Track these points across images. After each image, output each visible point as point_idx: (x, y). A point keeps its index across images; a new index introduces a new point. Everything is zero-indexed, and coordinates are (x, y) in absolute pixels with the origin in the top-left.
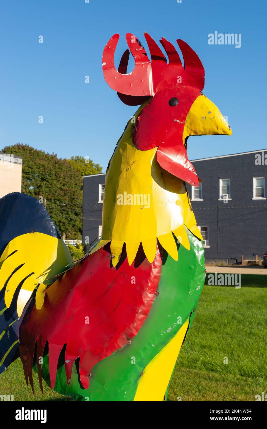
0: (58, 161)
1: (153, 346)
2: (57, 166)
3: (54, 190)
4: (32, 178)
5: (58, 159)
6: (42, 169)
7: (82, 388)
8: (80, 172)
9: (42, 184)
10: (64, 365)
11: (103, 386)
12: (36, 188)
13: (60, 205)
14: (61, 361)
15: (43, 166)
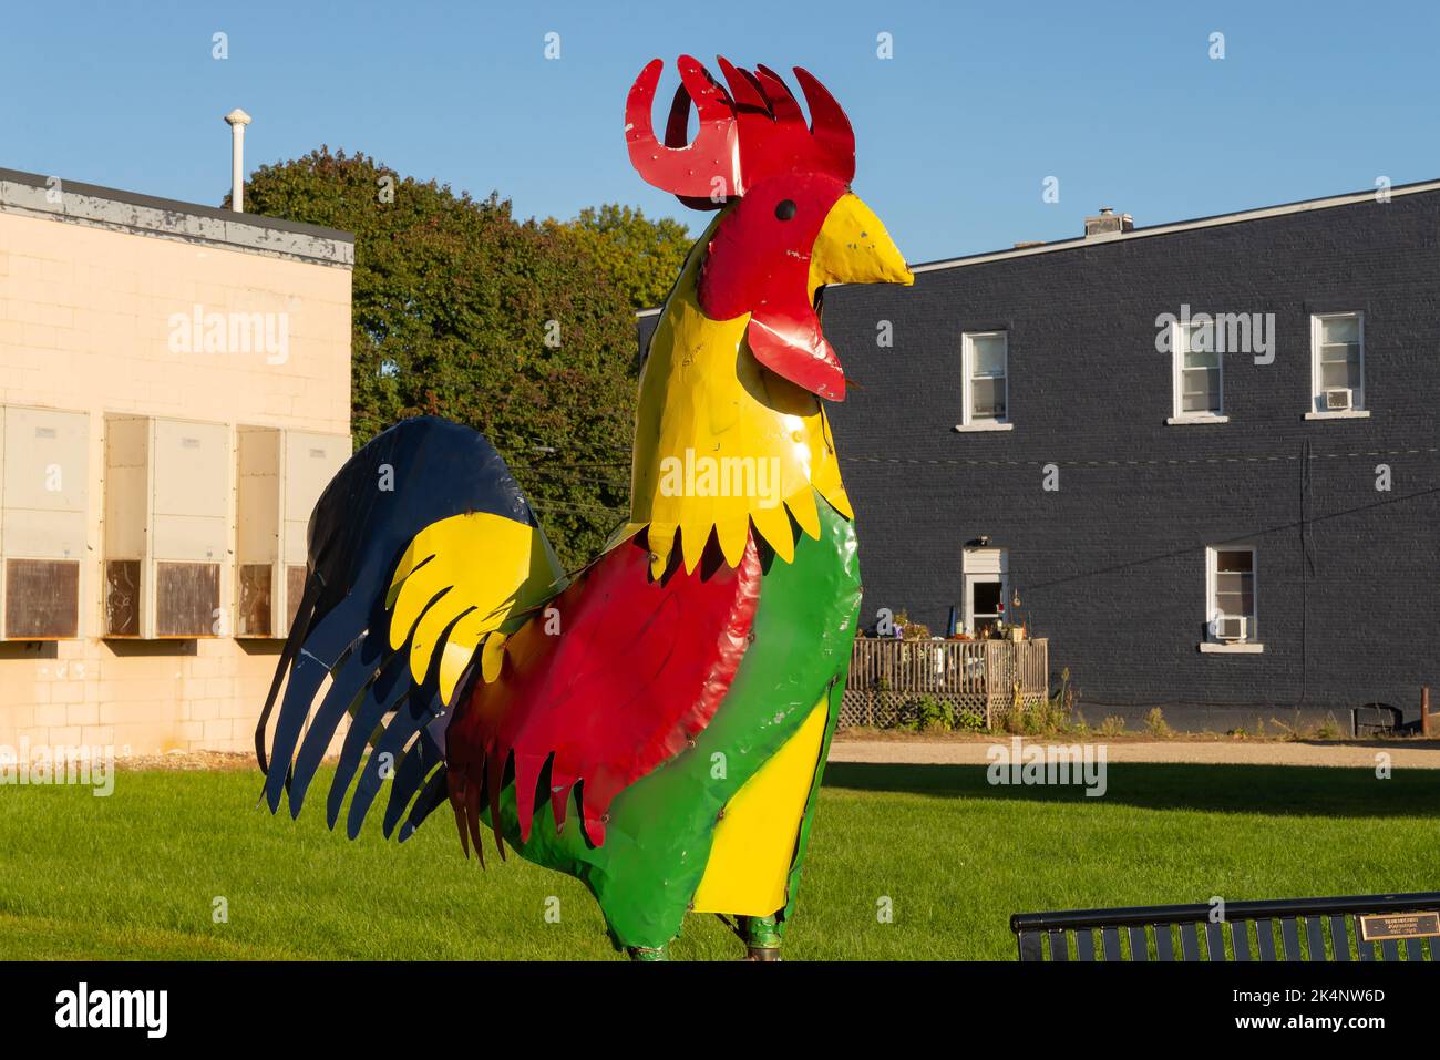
0: (517, 235)
1: (743, 751)
2: (509, 257)
3: (497, 380)
4: (387, 320)
5: (515, 222)
6: (435, 273)
7: (591, 845)
8: (627, 286)
9: (440, 351)
10: (550, 800)
11: (635, 839)
12: (409, 372)
13: (529, 456)
14: (543, 793)
15: (442, 262)
